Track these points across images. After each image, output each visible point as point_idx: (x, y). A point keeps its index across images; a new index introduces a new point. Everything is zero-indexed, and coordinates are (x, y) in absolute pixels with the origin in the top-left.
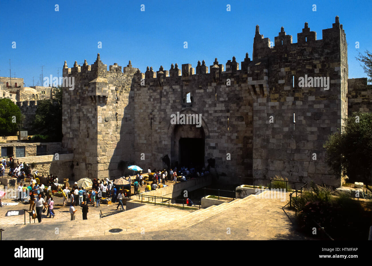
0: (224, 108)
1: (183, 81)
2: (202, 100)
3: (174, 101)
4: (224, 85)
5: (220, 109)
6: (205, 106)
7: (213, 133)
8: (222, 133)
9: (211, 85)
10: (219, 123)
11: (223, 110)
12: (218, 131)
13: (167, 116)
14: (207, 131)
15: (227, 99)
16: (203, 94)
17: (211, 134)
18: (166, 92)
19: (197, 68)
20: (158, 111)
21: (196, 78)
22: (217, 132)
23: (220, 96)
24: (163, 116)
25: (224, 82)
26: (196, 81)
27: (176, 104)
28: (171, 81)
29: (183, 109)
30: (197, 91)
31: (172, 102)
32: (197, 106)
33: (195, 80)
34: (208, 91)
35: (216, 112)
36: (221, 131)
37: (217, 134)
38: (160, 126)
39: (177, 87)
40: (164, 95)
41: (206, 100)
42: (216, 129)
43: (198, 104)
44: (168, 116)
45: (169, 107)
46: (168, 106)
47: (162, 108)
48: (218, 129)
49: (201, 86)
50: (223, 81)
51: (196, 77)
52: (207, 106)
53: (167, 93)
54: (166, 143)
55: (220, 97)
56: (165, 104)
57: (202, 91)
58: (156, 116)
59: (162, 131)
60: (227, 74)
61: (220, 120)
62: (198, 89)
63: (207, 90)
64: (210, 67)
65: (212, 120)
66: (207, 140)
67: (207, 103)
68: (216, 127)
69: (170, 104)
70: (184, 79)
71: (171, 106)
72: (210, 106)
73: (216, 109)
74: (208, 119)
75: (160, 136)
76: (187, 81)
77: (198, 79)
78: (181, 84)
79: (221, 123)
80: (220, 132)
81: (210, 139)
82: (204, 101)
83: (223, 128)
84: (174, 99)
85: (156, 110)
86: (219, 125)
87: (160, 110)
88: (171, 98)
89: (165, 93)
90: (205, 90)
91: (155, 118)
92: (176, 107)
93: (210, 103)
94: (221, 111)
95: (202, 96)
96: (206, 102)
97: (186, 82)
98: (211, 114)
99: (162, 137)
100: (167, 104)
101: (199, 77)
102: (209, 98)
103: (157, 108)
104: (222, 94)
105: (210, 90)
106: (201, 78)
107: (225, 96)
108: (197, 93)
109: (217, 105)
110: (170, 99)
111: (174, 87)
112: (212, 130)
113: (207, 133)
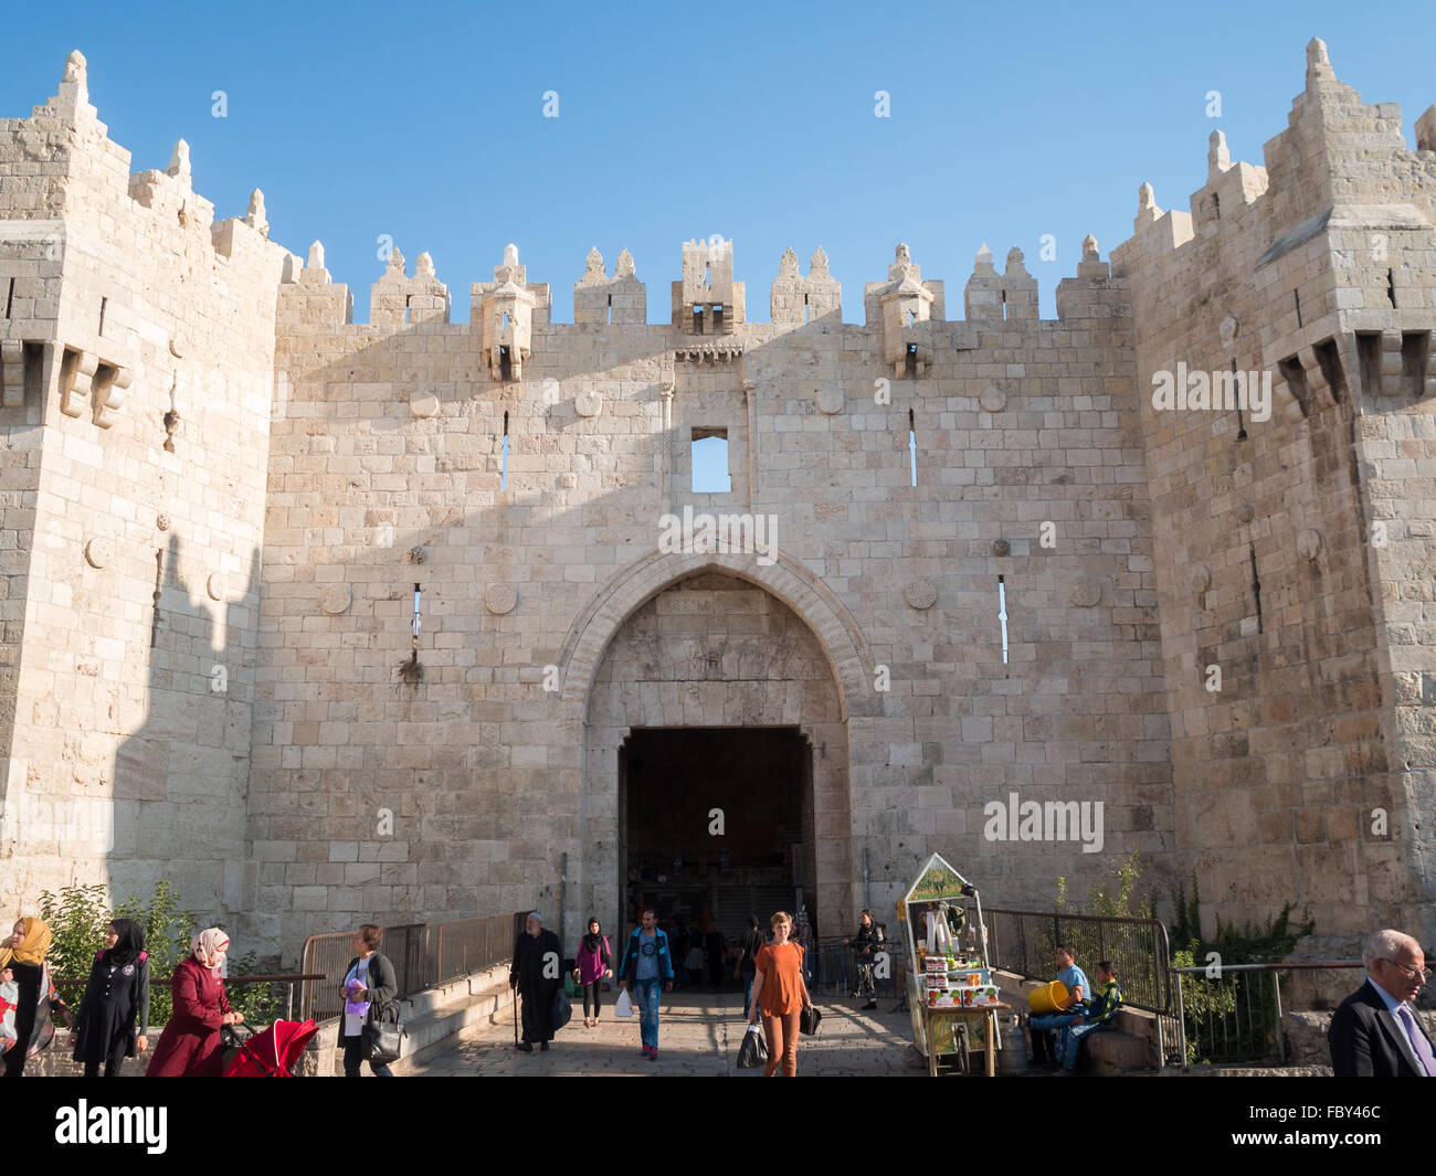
1: (681, 356)
7: (903, 677)
8: (964, 678)
10: (947, 614)
12: (939, 667)
13: (550, 577)
14: (862, 671)
24: (521, 573)
34: (858, 424)
36: (957, 667)
37: (933, 687)
42: (924, 654)
44: (558, 572)
48: (937, 657)
58: (461, 574)
59: (512, 674)
60: (979, 333)
61: (952, 599)
62: (787, 412)
63: (854, 417)
66: (865, 730)
67: (857, 494)
68: (923, 641)
70: (685, 343)
76: (709, 357)
80: (952, 674)
81: (883, 723)
82: (833, 484)
86: (945, 630)
90: (840, 419)
91: (454, 585)
96: (848, 491)
97: (697, 366)
98: (888, 566)
99: (506, 716)
102: (869, 468)
105: (869, 417)
112: (895, 662)
113: (858, 685)
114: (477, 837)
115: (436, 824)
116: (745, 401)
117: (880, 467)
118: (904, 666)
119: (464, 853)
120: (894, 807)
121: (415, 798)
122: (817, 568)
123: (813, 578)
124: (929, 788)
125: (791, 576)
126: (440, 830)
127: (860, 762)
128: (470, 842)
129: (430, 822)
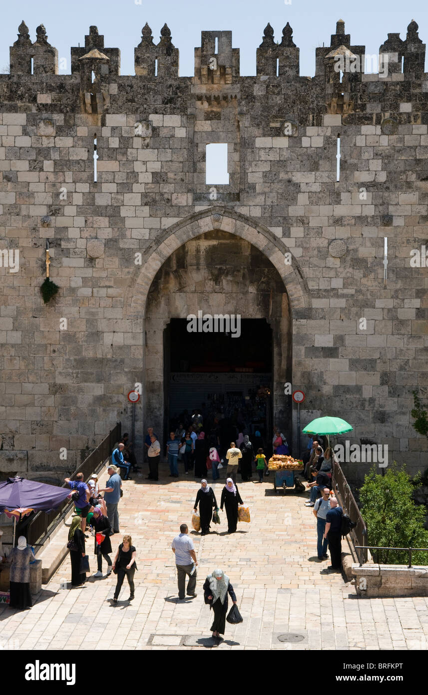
0: (370, 211)
1: (200, 98)
2: (282, 175)
3: (158, 177)
4: (371, 124)
5: (357, 211)
6: (294, 199)
7: (325, 297)
8: (361, 297)
9: (319, 123)
10: (352, 260)
11: (367, 217)
12: (345, 291)
13: (123, 236)
14: (301, 293)
15: (382, 177)
16: (286, 154)
17: (317, 303)
18: (121, 137)
19: (261, 51)
20: (81, 211)
21: (258, 91)
22: (343, 296)
23: (355, 165)
24: (107, 233)
25: (372, 114)
26: (258, 104)
27: (167, 188)
28: (144, 94)
29: (198, 209)
30: (260, 142)
31: (149, 178)
32: (260, 199)
33: (250, 97)
34: (305, 142)
35: (338, 221)
36: (357, 291)
37: (342, 303)
38: (89, 273)
39: (172, 122)
40: (109, 149)
41: (298, 177)
42: (337, 283)
43: (264, 193)
44: (128, 233)
45: (133, 199)
46: (127, 196)
47: (102, 200)
48: (345, 286)
49: (278, 125)
50: (368, 111)
51: (256, 87)
52: (302, 199)
53: (126, 142)
54: (119, 339)
55: (356, 168)
56: (113, 187)
57: (282, 142)
58: (73, 233)
59: (103, 292)
60: (385, 83)
61: (356, 251)
62: (264, 136)
63: (304, 139)
64: (317, 55)
65: (323, 254)
66: (299, 326)
67: (303, 187)
68: (337, 276)
69: (138, 188)
70: (201, 89)
71: (144, 195)
72: (315, 199)
73: (340, 210)
74: (305, 249)
75: (93, 314)
76: (217, 99)
77: (266, 97)
78: (189, 111)
79: (359, 262)
80: (352, 295)
81: (312, 322)
82: (289, 181)
83: (364, 281)
84: (156, 167)
85: (70, 210)
86: (351, 270)
87: (90, 208)
88: (145, 163)
89: (115, 143)
90: (295, 140)
91: (68, 240)
92: (169, 200)
93: (316, 188)
94: (361, 220)
95: (281, 164)
96: (297, 186)
97: (210, 104)
98: (319, 231)
99: (101, 316)
100: (125, 188)
101: (268, 87)
102: (311, 170)
103: (78, 199)
104: (365, 156)
105: (313, 138)
106: (278, 94)
107: (376, 165)
108: (260, 149)
109: (344, 196)
110: (138, 167)
111: (155, 119)
112: (321, 288)
113: (298, 300)
114: (86, 381)
115: (63, 374)
116: (238, 126)
117: (317, 170)
118: (325, 290)
119: (80, 390)
120: (316, 370)
121: (52, 359)
122: (278, 231)
123: (275, 238)
124: (336, 360)
125: (261, 236)
126: (66, 377)
127: (298, 343)
128: (82, 385)
129: (60, 373)
